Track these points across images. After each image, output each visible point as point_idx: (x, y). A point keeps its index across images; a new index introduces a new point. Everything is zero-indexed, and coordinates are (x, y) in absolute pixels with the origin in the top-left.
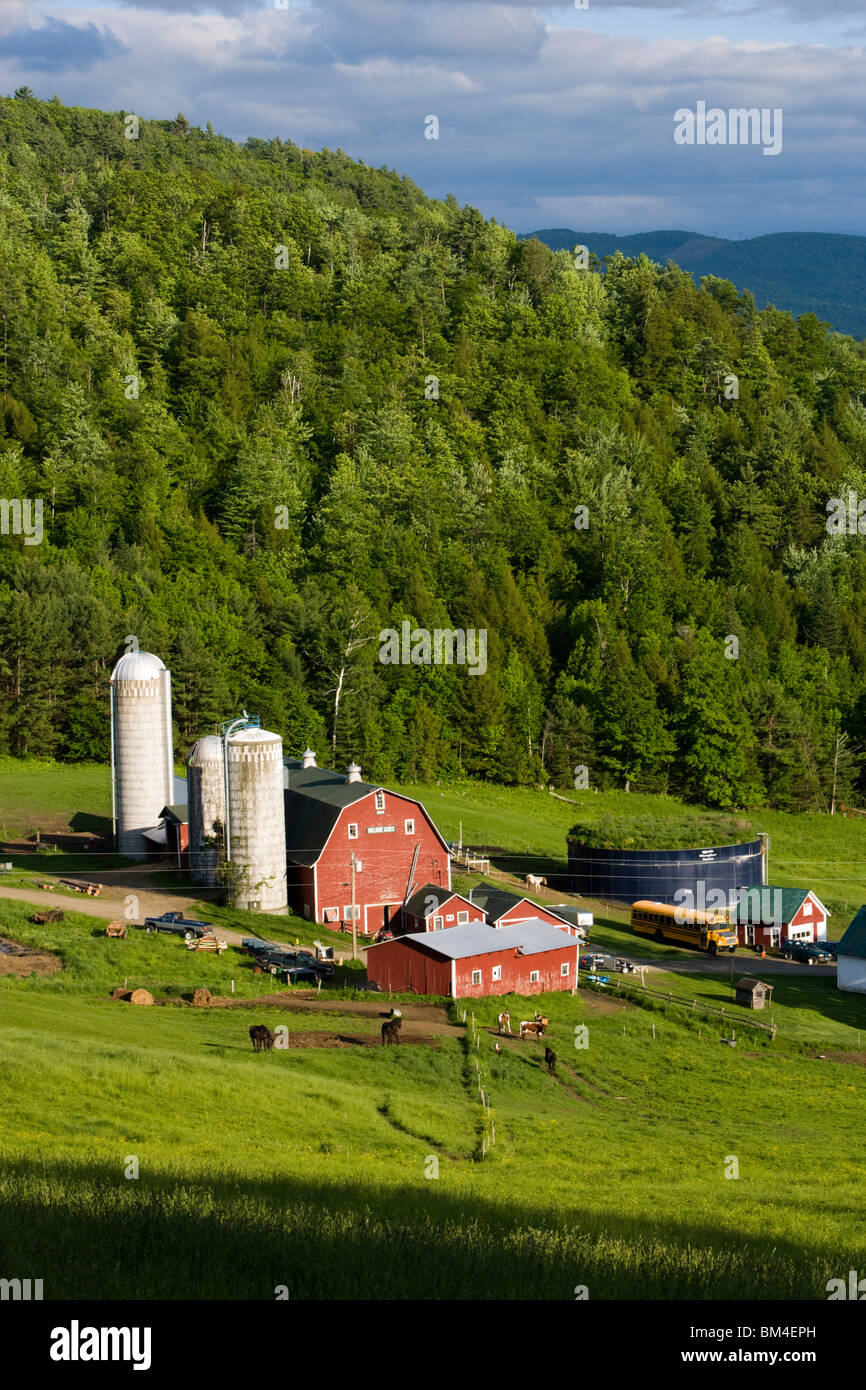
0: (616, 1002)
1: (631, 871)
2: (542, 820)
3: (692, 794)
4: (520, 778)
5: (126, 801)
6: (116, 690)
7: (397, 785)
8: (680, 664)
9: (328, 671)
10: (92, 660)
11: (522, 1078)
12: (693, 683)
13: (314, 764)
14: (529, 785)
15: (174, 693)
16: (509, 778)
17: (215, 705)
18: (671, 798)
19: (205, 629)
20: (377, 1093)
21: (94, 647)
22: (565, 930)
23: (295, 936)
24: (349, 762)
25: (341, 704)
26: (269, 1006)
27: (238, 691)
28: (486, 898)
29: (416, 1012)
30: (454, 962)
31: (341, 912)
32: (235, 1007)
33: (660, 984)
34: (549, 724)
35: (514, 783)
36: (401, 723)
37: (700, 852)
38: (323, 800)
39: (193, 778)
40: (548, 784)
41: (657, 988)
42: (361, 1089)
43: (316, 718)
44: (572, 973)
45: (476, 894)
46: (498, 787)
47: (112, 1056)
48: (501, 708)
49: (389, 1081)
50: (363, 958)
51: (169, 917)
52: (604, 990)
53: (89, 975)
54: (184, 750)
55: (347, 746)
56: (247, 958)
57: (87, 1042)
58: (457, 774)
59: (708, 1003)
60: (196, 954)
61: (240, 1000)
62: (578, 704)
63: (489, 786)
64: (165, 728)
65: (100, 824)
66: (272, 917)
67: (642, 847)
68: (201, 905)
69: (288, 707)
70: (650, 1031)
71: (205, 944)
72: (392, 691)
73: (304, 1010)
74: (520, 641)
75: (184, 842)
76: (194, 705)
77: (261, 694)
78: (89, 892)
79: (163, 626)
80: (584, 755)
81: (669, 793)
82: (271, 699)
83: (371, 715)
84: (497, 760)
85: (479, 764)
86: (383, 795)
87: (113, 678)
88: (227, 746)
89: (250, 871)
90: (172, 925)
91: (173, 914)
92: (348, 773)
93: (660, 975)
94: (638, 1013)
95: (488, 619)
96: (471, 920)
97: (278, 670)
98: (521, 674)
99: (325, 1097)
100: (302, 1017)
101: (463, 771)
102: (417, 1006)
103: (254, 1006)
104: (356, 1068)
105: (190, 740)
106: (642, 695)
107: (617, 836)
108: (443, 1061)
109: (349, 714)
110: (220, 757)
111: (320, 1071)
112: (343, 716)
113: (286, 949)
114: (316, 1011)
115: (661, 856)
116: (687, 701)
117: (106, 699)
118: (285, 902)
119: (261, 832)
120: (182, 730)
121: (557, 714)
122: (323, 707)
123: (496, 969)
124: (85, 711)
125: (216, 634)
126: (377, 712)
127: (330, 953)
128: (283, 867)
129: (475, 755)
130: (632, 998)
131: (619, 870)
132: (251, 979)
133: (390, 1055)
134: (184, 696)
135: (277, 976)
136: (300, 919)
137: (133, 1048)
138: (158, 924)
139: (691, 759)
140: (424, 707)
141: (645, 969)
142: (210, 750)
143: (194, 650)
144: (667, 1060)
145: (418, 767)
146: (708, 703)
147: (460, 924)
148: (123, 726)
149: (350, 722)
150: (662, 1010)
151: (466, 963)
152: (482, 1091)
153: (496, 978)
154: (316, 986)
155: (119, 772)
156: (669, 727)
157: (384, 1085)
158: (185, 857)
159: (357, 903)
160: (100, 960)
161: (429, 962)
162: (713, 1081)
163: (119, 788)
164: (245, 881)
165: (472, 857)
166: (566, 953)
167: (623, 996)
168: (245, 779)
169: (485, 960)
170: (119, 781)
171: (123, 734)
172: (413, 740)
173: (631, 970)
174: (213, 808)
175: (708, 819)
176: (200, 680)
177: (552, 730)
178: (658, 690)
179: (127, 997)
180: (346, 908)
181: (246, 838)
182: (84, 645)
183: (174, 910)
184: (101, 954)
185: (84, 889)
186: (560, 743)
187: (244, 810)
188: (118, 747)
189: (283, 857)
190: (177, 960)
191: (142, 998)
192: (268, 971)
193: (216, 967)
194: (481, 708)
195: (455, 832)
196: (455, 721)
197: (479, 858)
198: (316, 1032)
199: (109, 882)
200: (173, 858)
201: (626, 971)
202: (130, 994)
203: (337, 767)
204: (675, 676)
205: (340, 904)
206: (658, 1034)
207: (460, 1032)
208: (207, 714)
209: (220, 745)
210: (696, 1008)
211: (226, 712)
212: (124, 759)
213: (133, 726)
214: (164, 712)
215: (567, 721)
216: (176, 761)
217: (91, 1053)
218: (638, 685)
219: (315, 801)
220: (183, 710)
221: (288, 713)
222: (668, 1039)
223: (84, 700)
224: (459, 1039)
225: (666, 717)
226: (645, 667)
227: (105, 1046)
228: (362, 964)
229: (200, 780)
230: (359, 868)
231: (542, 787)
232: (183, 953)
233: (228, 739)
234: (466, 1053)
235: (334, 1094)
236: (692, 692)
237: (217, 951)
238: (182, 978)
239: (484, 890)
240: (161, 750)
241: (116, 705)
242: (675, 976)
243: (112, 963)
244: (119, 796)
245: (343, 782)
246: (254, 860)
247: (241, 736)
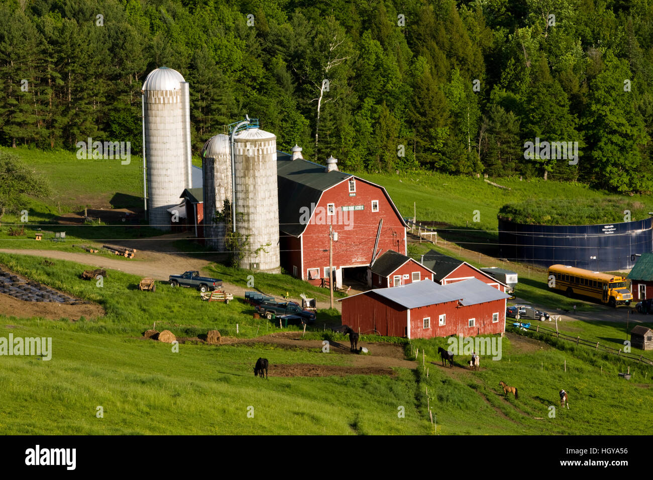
0: (535, 343)
1: (548, 241)
2: (478, 202)
3: (597, 181)
4: (462, 169)
5: (155, 185)
6: (146, 98)
7: (366, 174)
8: (589, 79)
9: (312, 84)
10: (127, 74)
11: (462, 402)
12: (598, 94)
13: (301, 157)
14: (468, 174)
15: (192, 101)
16: (453, 168)
17: (224, 110)
18: (580, 185)
19: (216, 50)
20: (349, 412)
21: (129, 64)
22: (496, 287)
23: (286, 290)
24: (328, 155)
25: (322, 109)
26: (266, 344)
27: (242, 99)
28: (434, 262)
29: (380, 350)
30: (409, 312)
31: (322, 271)
32: (239, 344)
33: (571, 330)
34: (484, 126)
35: (457, 173)
36: (369, 125)
37: (603, 227)
38: (308, 185)
39: (207, 166)
40: (483, 173)
41: (568, 333)
42: (336, 409)
43: (303, 121)
44: (501, 320)
45: (427, 258)
46: (444, 175)
47: (143, 382)
48: (447, 114)
49: (359, 402)
50: (339, 308)
51: (188, 275)
52: (526, 334)
53: (126, 319)
54: (200, 145)
55: (326, 143)
56: (248, 307)
57: (123, 371)
58: (412, 165)
59: (608, 345)
60: (209, 303)
61: (243, 339)
62: (507, 111)
63: (437, 175)
64: (184, 128)
65: (135, 202)
66: (268, 275)
67: (557, 222)
68: (213, 266)
69: (281, 112)
70: (563, 366)
71: (216, 296)
72: (361, 99)
73: (293, 348)
74: (462, 61)
75: (200, 217)
76: (207, 110)
77: (260, 103)
78: (126, 255)
79: (183, 48)
80: (512, 151)
81: (579, 180)
82: (267, 106)
83: (346, 118)
84: (444, 154)
85: (430, 157)
86: (354, 182)
87: (144, 88)
88: (233, 143)
89: (251, 240)
90: (190, 281)
91: (191, 273)
92: (327, 164)
93: (571, 322)
94: (553, 352)
95: (437, 43)
96: (423, 278)
97: (273, 83)
98: (462, 87)
99: (309, 415)
100: (291, 353)
101: (417, 163)
102: (380, 345)
103: (254, 344)
104: (333, 392)
105: (204, 137)
106: (558, 104)
107: (537, 214)
108: (399, 387)
109: (329, 118)
110: (228, 151)
111: (305, 395)
112: (324, 119)
113: (279, 300)
114: (302, 348)
115: (572, 230)
116: (594, 108)
117: (139, 105)
118: (278, 264)
119: (259, 209)
120: (198, 129)
121: (490, 118)
122: (309, 112)
123: (441, 317)
124: (122, 115)
125: (225, 55)
126: (350, 116)
127: (313, 304)
128: (276, 237)
129: (426, 150)
130: (548, 341)
131: (538, 241)
132: (252, 323)
133: (359, 383)
134: (199, 103)
135: (272, 321)
136: (289, 277)
137: (160, 376)
138: (180, 280)
139: (596, 154)
140: (388, 113)
141: (559, 317)
142: (220, 146)
143: (207, 67)
144: (576, 389)
145: (382, 160)
146: (611, 110)
147: (413, 281)
148: (153, 126)
149: (329, 124)
150: (572, 350)
151: (419, 312)
152: (430, 411)
153: (441, 323)
154: (302, 328)
155: (149, 162)
156: (579, 129)
157: (355, 406)
158: (200, 229)
159: (334, 265)
160: (137, 309)
161: (390, 311)
162: (612, 406)
163: (149, 174)
164: (247, 247)
165: (423, 230)
166: (496, 305)
167: (541, 338)
168: (247, 168)
169: (434, 310)
170: (149, 169)
171: (153, 132)
172: (378, 138)
173: (547, 318)
174: (223, 190)
175: (610, 201)
176: (212, 91)
177: (487, 130)
178: (570, 99)
179: (155, 337)
180: (325, 268)
181: (248, 214)
182: (121, 63)
183: (193, 269)
184: (135, 304)
185: (122, 253)
186: (493, 141)
187: (247, 192)
188: (148, 142)
189: (276, 229)
190: (194, 308)
191: (167, 337)
192: (265, 317)
193: (224, 313)
194: (432, 113)
195: (410, 210)
196: (410, 123)
197: (429, 230)
198: (302, 365)
199: (142, 247)
200: (191, 229)
201: (543, 319)
202: (158, 334)
203: (319, 159)
204: (585, 90)
205: (321, 265)
206: (568, 369)
207: (413, 365)
208: (217, 117)
209: (227, 142)
210: (599, 348)
211: (232, 116)
212: (153, 152)
213: (160, 126)
214: (184, 116)
215: (499, 125)
216: (193, 153)
217: (127, 380)
218: (555, 96)
219: (302, 186)
220: (199, 115)
221: (281, 117)
222: (577, 373)
223: (121, 106)
224: (413, 370)
225: (577, 120)
226: (561, 81)
227: (138, 375)
228: (337, 312)
229: (213, 168)
230: (336, 239)
231: (479, 176)
232: (199, 303)
233: (234, 137)
234: (418, 381)
235: (316, 413)
236: (598, 101)
237: (225, 301)
238: (198, 322)
239: (432, 255)
240: (182, 145)
241: (147, 110)
242: (582, 323)
243: (144, 310)
244: (149, 181)
245: (324, 171)
246: (255, 231)
247: (244, 135)
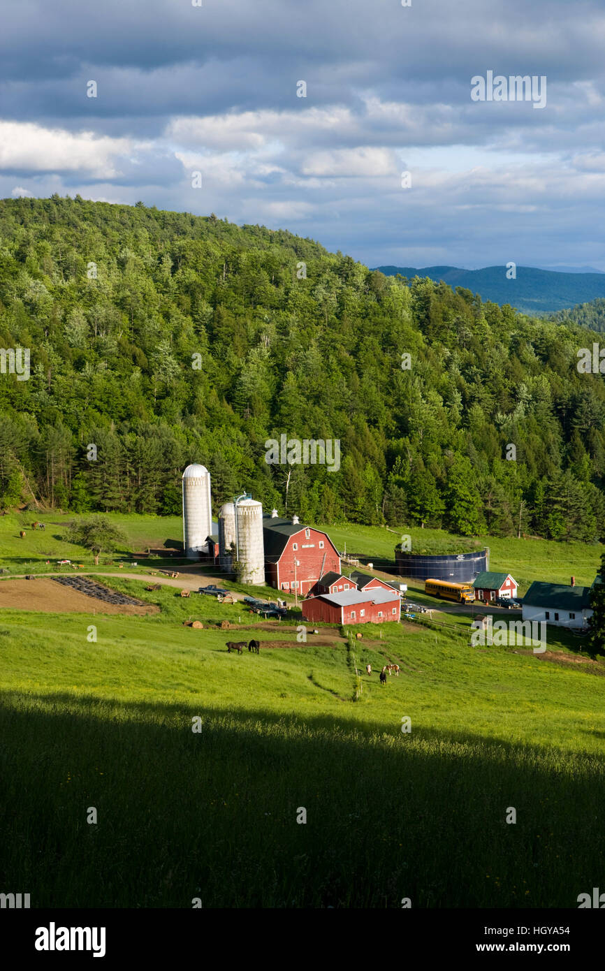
0: (418, 626)
1: (425, 565)
2: (383, 541)
3: (453, 529)
4: (373, 522)
5: (189, 534)
6: (185, 482)
7: (315, 525)
8: (447, 468)
9: (283, 473)
10: (174, 468)
11: (375, 662)
12: (452, 477)
13: (277, 516)
14: (377, 525)
15: (212, 483)
16: (368, 522)
17: (231, 489)
18: (443, 531)
19: (226, 454)
20: (307, 669)
21: (174, 462)
22: (394, 592)
23: (269, 596)
24: (293, 515)
25: (290, 487)
26: (257, 629)
27: (241, 482)
28: (357, 578)
29: (325, 632)
30: (342, 608)
31: (290, 584)
32: (241, 629)
33: (439, 618)
34: (386, 497)
35: (370, 524)
36: (317, 496)
37: (457, 556)
38: (281, 532)
39: (221, 523)
40: (385, 525)
41: (438, 620)
42: (299, 668)
43: (278, 494)
44: (398, 613)
45: (352, 576)
46: (363, 526)
47: (184, 653)
48: (363, 489)
49: (313, 664)
50: (300, 606)
51: (210, 587)
52: (413, 621)
53: (172, 614)
54: (217, 510)
55: (292, 507)
56: (246, 606)
57: (172, 646)
58: (343, 520)
59: (461, 627)
60: (223, 604)
61: (242, 626)
62: (399, 487)
63: (359, 525)
64: (208, 499)
65: (177, 544)
66: (258, 587)
67: (430, 554)
68: (225, 582)
69: (265, 489)
70: (435, 640)
71: (227, 600)
72: (312, 481)
73: (273, 631)
74: (372, 458)
75: (217, 553)
76: (221, 489)
77: (252, 484)
78: (173, 576)
79: (206, 452)
80: (402, 511)
81: (442, 528)
82: (256, 486)
83: (303, 492)
84: (362, 513)
85: (354, 515)
86: (309, 530)
87: (183, 476)
88: (236, 508)
89: (247, 566)
90: (211, 591)
91: (211, 586)
92: (293, 520)
93: (439, 614)
94: (429, 631)
95: (357, 448)
96: (350, 588)
97: (260, 472)
98: (372, 473)
99: (283, 672)
100: (271, 634)
101: (346, 519)
102: (326, 628)
103: (250, 629)
104: (297, 658)
105: (219, 505)
106: (429, 483)
107: (418, 549)
108: (338, 654)
109: (293, 492)
110: (233, 513)
111: (281, 659)
112: (290, 493)
113: (265, 602)
114: (278, 631)
115: (439, 558)
116: (450, 485)
117: (180, 486)
118: (264, 580)
119: (252, 548)
120: (215, 500)
121: (389, 492)
122: (281, 489)
123: (362, 611)
124: (171, 492)
125: (231, 456)
126: (306, 491)
127: (285, 604)
128: (262, 564)
129: (351, 511)
130: (426, 625)
131: (419, 565)
132: (248, 616)
133: (313, 651)
134: (216, 485)
135: (260, 615)
136: (270, 588)
137: (194, 649)
138: (205, 590)
139: (452, 513)
140: (328, 489)
141: (432, 611)
142: (229, 510)
143: (220, 463)
144: (443, 654)
145: (325, 517)
146: (460, 487)
147: (345, 590)
148: (188, 499)
149: (293, 496)
150: (440, 630)
151: (348, 608)
152: (356, 667)
153: (362, 615)
154: (278, 619)
155: (186, 520)
156: (442, 498)
157: (311, 666)
158: (217, 559)
159: (297, 580)
160: (179, 608)
161: (331, 608)
162: (465, 664)
163: (186, 527)
164: (245, 570)
165: (350, 559)
166: (395, 603)
167: (422, 624)
168: (245, 523)
169: (357, 607)
170: (187, 524)
171: (188, 502)
172: (323, 504)
173: (425, 611)
174: (230, 536)
175: (461, 541)
176: (224, 477)
177: (387, 499)
178: (436, 481)
179: (191, 625)
180: (292, 583)
181: (246, 550)
182: (170, 461)
183: (213, 584)
184: (178, 605)
185: (170, 575)
186: (391, 505)
187: (245, 537)
188: (186, 508)
189: (263, 559)
190: (214, 607)
191: (198, 625)
192: (256, 612)
193: (232, 610)
194: (354, 489)
195: (342, 547)
196: (342, 495)
197: (354, 559)
198: (279, 641)
199: (182, 571)
200: (212, 560)
201: (423, 612)
202: (192, 623)
203: (288, 517)
204: (445, 474)
205: (289, 581)
206: (438, 642)
207: (345, 641)
208: (227, 493)
209: (233, 507)
210: (456, 629)
211: (236, 492)
212: (189, 514)
213: (193, 499)
214: (207, 492)
215: (394, 496)
216: (213, 515)
217: (174, 652)
218: (427, 478)
219: (277, 533)
220: (216, 491)
221: (265, 492)
222: (443, 644)
223: (170, 487)
224: (345, 644)
225: (440, 493)
226: (430, 470)
227: (181, 648)
228: (300, 609)
229: (224, 524)
230: (298, 564)
231: (383, 526)
232: (217, 604)
233: (237, 504)
234: (348, 650)
235: (287, 670)
236: (452, 482)
237: (232, 603)
238: (216, 616)
239: (355, 574)
240: (206, 510)
241: (185, 489)
242: (445, 614)
243: (184, 609)
244: (187, 531)
245: (290, 524)
246: (249, 560)
247: (243, 503)
